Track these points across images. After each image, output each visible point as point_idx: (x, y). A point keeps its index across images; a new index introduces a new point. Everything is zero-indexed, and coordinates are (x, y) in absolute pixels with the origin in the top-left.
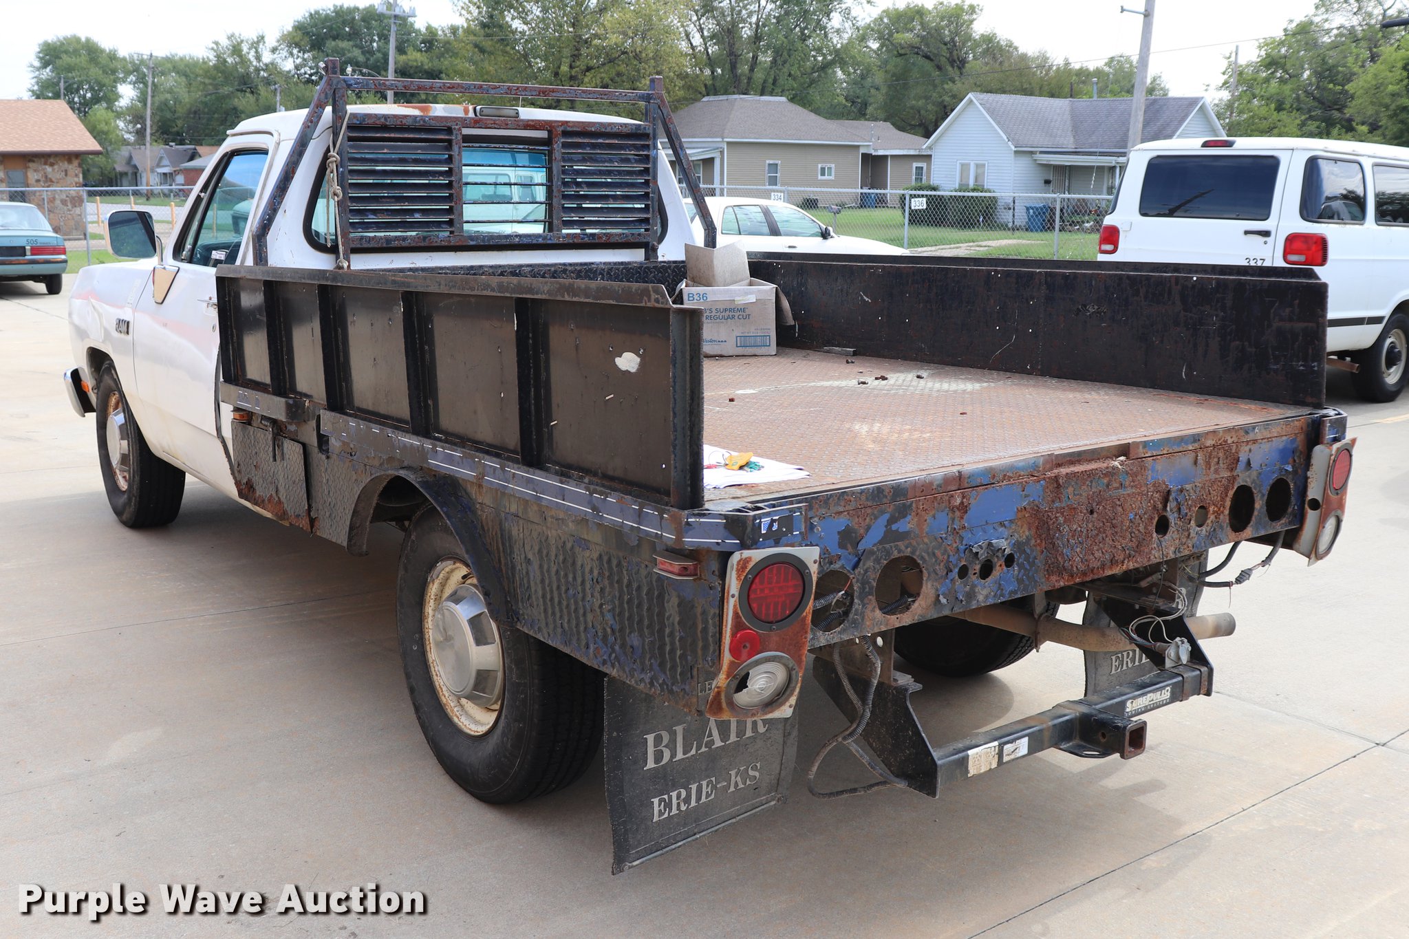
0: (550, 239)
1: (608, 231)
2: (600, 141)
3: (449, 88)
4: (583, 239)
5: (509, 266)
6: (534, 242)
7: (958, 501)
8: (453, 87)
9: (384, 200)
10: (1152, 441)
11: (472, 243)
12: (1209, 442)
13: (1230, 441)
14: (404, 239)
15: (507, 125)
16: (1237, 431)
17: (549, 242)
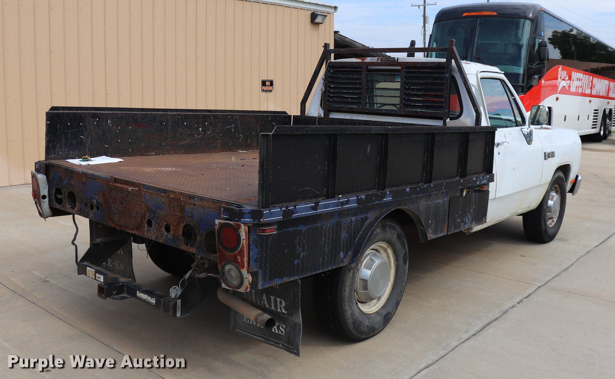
0: (397, 112)
1: (422, 110)
2: (422, 70)
3: (362, 51)
4: (412, 113)
5: (380, 122)
6: (391, 113)
7: (84, 181)
8: (363, 51)
9: (340, 93)
10: (146, 185)
11: (367, 111)
12: (171, 196)
13: (182, 199)
14: (344, 108)
15: (383, 64)
16: (186, 196)
17: (397, 113)
